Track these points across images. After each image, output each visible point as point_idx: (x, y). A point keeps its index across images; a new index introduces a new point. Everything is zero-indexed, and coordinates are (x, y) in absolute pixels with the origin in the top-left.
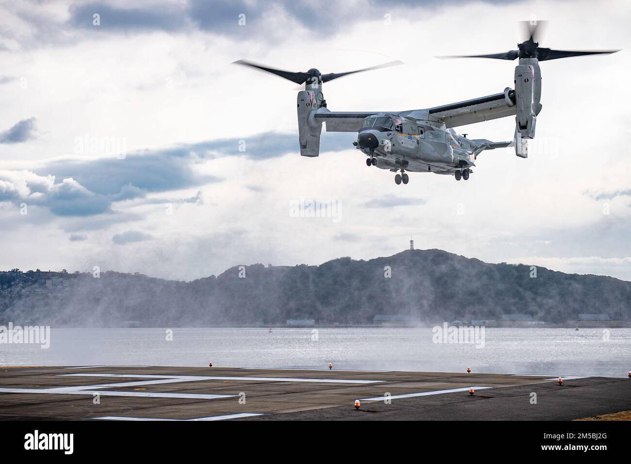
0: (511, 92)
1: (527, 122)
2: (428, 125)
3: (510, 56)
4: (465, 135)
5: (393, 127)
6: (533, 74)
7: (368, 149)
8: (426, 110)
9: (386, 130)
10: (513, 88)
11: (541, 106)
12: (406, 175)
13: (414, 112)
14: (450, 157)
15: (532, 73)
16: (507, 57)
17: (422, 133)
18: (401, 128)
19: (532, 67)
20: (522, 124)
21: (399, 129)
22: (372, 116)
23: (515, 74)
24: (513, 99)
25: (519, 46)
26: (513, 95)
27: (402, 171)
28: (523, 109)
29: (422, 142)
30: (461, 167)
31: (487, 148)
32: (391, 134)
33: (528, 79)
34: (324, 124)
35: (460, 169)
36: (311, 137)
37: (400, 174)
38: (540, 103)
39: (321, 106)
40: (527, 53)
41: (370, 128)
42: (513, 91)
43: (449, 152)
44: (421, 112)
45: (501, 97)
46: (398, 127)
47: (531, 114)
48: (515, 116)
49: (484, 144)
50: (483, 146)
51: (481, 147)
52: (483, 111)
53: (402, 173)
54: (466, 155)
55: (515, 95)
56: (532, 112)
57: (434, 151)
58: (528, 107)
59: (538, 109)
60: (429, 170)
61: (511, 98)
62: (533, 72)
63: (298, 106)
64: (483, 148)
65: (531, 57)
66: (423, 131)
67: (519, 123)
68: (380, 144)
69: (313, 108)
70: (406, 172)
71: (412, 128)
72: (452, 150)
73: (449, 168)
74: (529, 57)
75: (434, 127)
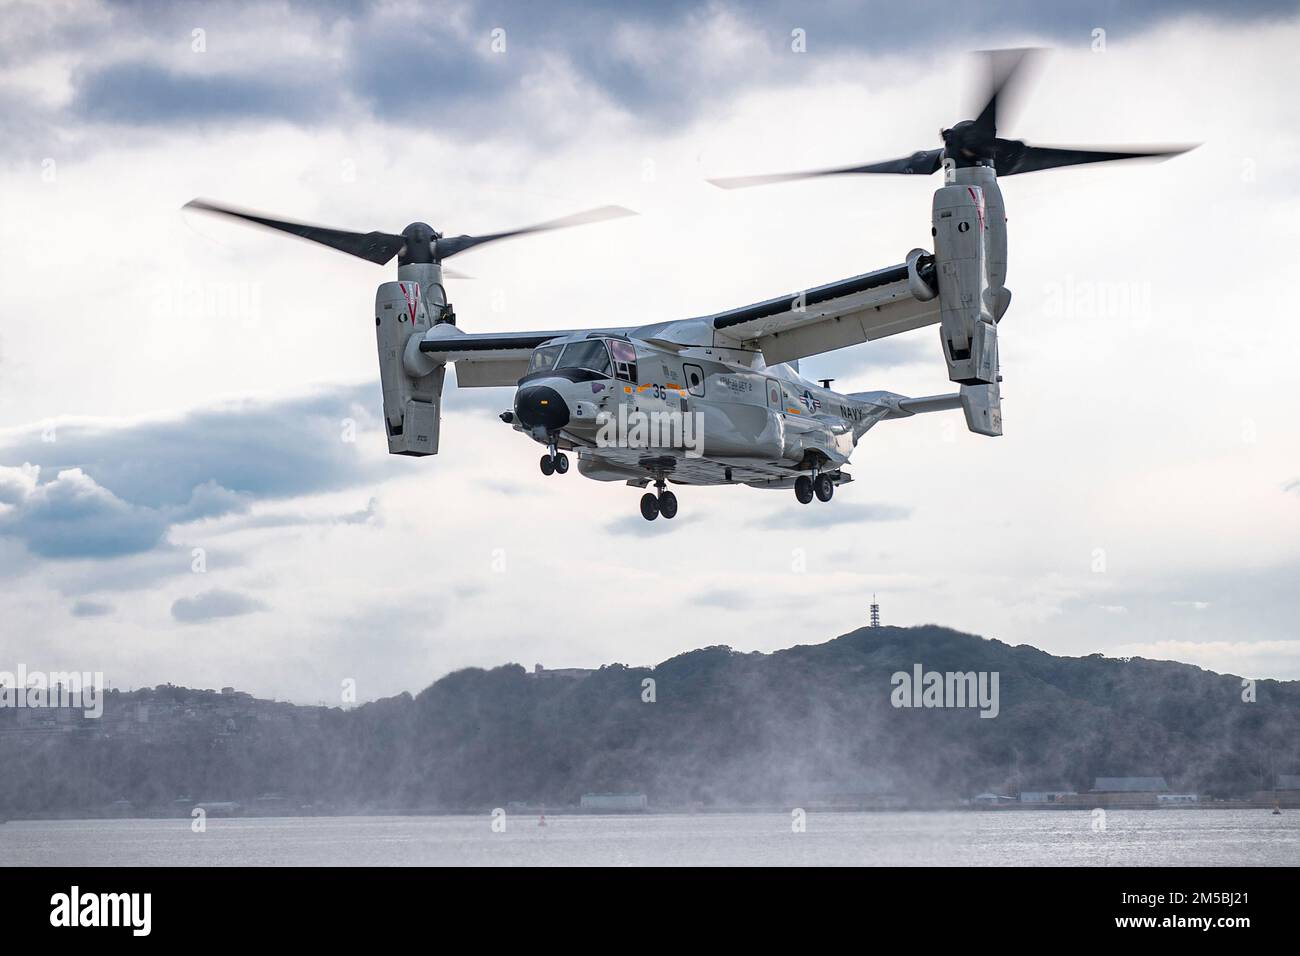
0: (923, 260)
1: (970, 339)
2: (713, 358)
3: (923, 164)
4: (827, 383)
5: (608, 371)
6: (982, 210)
7: (542, 430)
8: (705, 319)
9: (589, 376)
10: (930, 249)
11: (1008, 295)
12: (670, 495)
13: (671, 326)
14: (775, 444)
15: (977, 206)
16: (909, 167)
17: (695, 380)
18: (633, 368)
19: (979, 192)
20: (957, 347)
21: (628, 373)
22: (553, 342)
23: (934, 211)
24: (932, 280)
25: (946, 134)
26: (927, 268)
27: (660, 484)
28: (958, 305)
29: (696, 405)
30: (811, 468)
31: (892, 414)
32: (603, 387)
33: (967, 224)
34: (450, 367)
35: (808, 473)
36: (414, 403)
37: (655, 491)
38: (1005, 286)
39: (439, 321)
40: (968, 153)
41: (548, 374)
42: (932, 258)
43: (773, 431)
44: (695, 324)
45: (897, 275)
46: (623, 367)
47: (979, 318)
48: (939, 325)
49: (879, 403)
50: (880, 408)
51: (874, 412)
52: (858, 313)
53: (660, 490)
54: (827, 438)
55: (935, 267)
56: (984, 310)
57: (733, 431)
58: (971, 300)
59: (1001, 302)
60: (729, 478)
61: (924, 278)
62: (982, 204)
63: (378, 322)
64: (879, 414)
65: (980, 163)
66: (699, 375)
67: (950, 342)
68: (574, 414)
69: (417, 325)
70: (670, 487)
71: (665, 368)
72: (782, 424)
73: (781, 471)
74: (974, 165)
75: (733, 364)
